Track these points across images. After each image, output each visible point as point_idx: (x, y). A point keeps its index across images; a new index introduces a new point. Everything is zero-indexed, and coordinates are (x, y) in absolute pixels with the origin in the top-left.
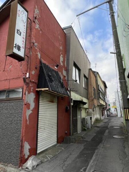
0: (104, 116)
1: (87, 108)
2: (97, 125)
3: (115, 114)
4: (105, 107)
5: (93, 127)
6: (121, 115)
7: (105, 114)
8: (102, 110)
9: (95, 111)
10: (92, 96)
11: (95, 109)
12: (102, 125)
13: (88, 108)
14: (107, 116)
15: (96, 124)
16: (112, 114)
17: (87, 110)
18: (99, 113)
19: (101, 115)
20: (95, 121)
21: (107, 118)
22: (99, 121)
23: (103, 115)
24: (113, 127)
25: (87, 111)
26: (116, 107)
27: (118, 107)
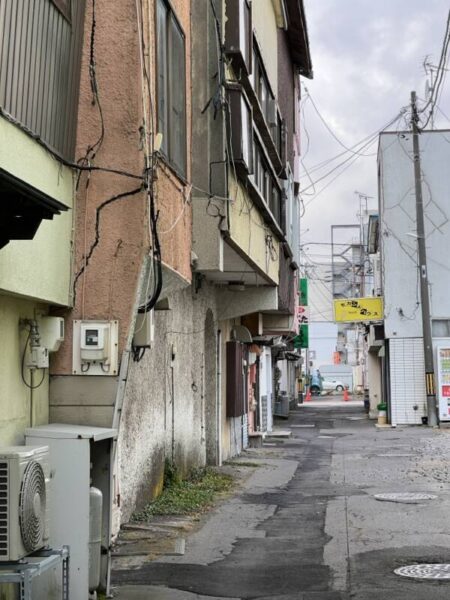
0: (249, 417)
1: (54, 310)
2: (181, 547)
3: (346, 392)
4: (272, 303)
5: (120, 577)
6: (421, 399)
7: (256, 387)
8: (231, 348)
9: (149, 357)
10: (132, 117)
11: (162, 334)
12: (239, 543)
13: (64, 300)
14: (279, 419)
15: (154, 527)
16: (315, 390)
17: (52, 332)
18: (201, 381)
19: (221, 408)
20: (144, 492)
21: (279, 442)
22: (193, 476)
23: (233, 410)
24: (387, 561)
25: (53, 357)
26: (385, 317)
27: (401, 312)
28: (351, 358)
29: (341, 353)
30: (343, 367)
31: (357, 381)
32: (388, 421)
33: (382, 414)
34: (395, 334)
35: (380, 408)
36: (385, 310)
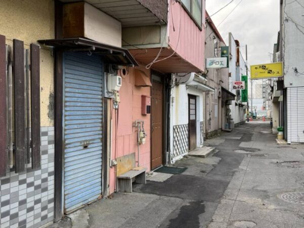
3: (265, 118)
26: (284, 74)
27: (296, 70)
28: (267, 108)
29: (264, 107)
30: (264, 111)
31: (269, 115)
32: (285, 138)
33: (280, 133)
34: (291, 84)
35: (279, 130)
36: (285, 70)
